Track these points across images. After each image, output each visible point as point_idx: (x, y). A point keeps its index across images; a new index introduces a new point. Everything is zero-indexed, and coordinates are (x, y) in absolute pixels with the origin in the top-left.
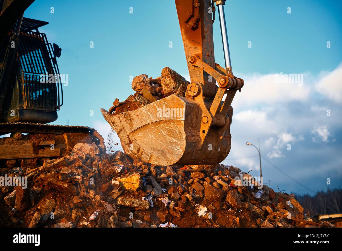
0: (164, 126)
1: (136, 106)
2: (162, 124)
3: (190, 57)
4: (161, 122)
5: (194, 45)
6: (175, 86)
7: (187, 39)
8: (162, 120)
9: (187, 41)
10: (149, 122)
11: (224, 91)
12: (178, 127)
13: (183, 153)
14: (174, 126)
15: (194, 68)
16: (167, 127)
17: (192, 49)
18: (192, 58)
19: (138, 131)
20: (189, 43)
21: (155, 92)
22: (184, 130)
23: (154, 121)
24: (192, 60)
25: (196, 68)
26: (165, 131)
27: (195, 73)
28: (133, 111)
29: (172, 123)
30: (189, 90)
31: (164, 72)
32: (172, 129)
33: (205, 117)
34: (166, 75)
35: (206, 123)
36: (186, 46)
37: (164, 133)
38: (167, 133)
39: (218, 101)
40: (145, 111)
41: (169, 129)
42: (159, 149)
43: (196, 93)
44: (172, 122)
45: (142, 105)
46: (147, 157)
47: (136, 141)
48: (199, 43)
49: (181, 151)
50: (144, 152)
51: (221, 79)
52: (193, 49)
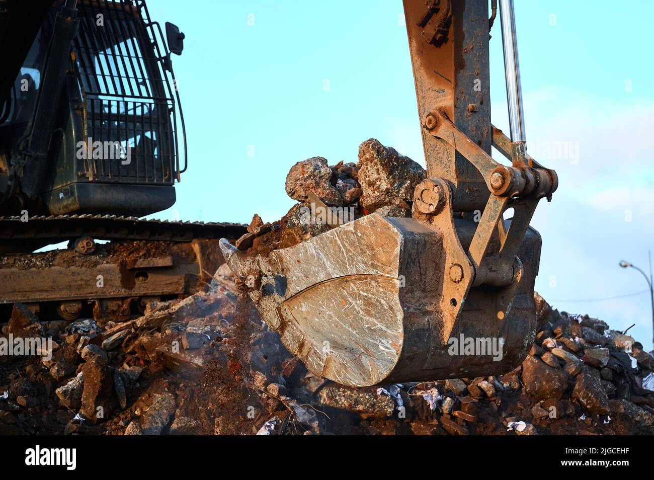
0: (355, 289)
1: (295, 239)
2: (352, 285)
3: (426, 114)
4: (350, 279)
5: (438, 82)
6: (389, 186)
7: (422, 68)
8: (350, 274)
9: (422, 71)
10: (322, 277)
11: (503, 203)
12: (385, 294)
13: (397, 359)
14: (378, 291)
15: (435, 140)
16: (361, 292)
17: (432, 94)
18: (430, 117)
19: (300, 299)
20: (426, 77)
21: (343, 201)
22: (398, 302)
23: (333, 277)
24: (430, 122)
25: (439, 142)
26: (358, 302)
27: (438, 154)
28: (288, 249)
29: (373, 282)
30: (419, 199)
31: (364, 151)
32: (373, 297)
33: (457, 267)
34: (367, 160)
35: (459, 282)
36: (419, 84)
37: (356, 307)
38: (363, 307)
39: (489, 226)
40: (314, 252)
41: (366, 296)
42: (347, 344)
43: (435, 206)
44: (372, 279)
45: (308, 236)
46: (319, 364)
47: (296, 323)
48: (449, 80)
49: (394, 351)
50: (312, 351)
51: (494, 173)
52: (436, 93)
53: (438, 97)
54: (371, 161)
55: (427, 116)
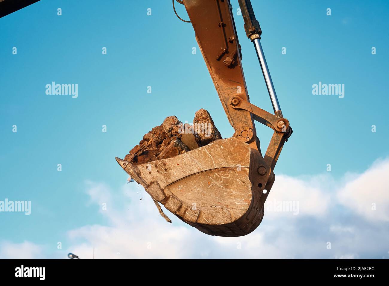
0: (218, 175)
1: (177, 152)
2: (215, 174)
3: (231, 98)
4: (214, 171)
5: (233, 85)
7: (220, 80)
8: (215, 168)
10: (196, 171)
11: (282, 136)
12: (239, 176)
13: (248, 207)
14: (234, 175)
15: (236, 111)
16: (222, 177)
17: (229, 91)
18: (235, 99)
19: (177, 184)
20: (224, 83)
22: (248, 179)
23: (203, 170)
24: (235, 101)
25: (239, 112)
26: (220, 182)
27: (239, 117)
28: (170, 158)
29: (230, 171)
30: (239, 135)
31: (202, 113)
32: (231, 178)
33: (263, 167)
34: (203, 118)
36: (220, 87)
37: (218, 185)
38: (223, 184)
40: (189, 158)
41: (225, 179)
42: (212, 204)
43: (250, 139)
44: (230, 170)
45: (184, 151)
46: (194, 215)
47: (175, 196)
48: (240, 83)
49: (246, 204)
50: (189, 209)
52: (232, 90)
53: (233, 91)
54: (205, 119)
55: (233, 99)
